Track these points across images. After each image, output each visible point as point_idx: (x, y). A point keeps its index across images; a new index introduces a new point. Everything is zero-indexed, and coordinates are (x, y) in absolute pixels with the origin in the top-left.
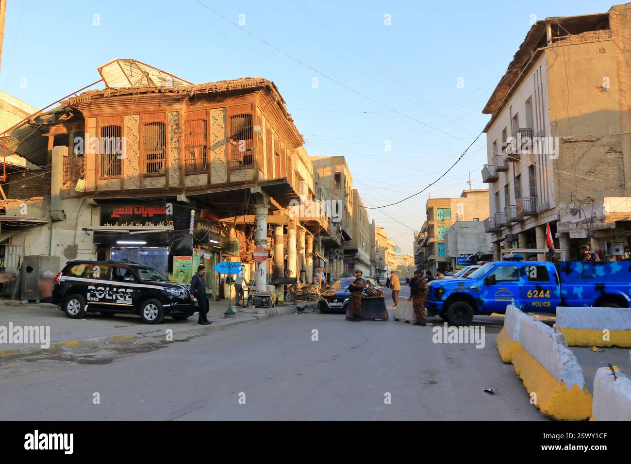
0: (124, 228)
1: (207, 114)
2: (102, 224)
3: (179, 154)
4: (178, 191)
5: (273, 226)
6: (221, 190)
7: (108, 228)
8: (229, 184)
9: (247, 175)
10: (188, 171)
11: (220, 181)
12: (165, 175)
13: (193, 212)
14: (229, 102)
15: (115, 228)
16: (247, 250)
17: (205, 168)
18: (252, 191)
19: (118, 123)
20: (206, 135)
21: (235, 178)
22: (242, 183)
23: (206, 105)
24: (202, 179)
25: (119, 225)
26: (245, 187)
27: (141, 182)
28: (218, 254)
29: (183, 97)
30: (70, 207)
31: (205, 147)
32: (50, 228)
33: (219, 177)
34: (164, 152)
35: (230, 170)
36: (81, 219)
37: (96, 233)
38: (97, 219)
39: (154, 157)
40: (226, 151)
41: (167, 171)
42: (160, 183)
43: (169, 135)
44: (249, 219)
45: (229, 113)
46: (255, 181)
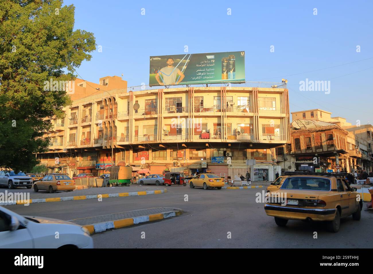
0: (302, 162)
1: (321, 134)
2: (296, 161)
3: (315, 144)
4: (315, 153)
5: (340, 160)
6: (326, 153)
7: (298, 162)
8: (328, 151)
9: (332, 149)
10: (317, 148)
11: (325, 151)
12: (312, 149)
13: (319, 158)
14: (326, 132)
15: (300, 162)
16: (333, 165)
17: (321, 147)
18: (334, 153)
19: (299, 138)
20: (321, 140)
21: (329, 150)
22: (331, 151)
23: (320, 132)
24: (321, 150)
25: (301, 161)
26: (332, 152)
27: (306, 151)
28: (325, 167)
29: (315, 131)
30: (288, 157)
31: (321, 142)
32: (284, 162)
33: (325, 149)
34: (311, 144)
35: (328, 148)
36: (291, 160)
37: (296, 163)
38: (295, 160)
39: (309, 145)
40: (326, 143)
41: (312, 148)
42: (311, 151)
43: (312, 140)
44: (334, 158)
45: (326, 134)
46: (334, 150)
